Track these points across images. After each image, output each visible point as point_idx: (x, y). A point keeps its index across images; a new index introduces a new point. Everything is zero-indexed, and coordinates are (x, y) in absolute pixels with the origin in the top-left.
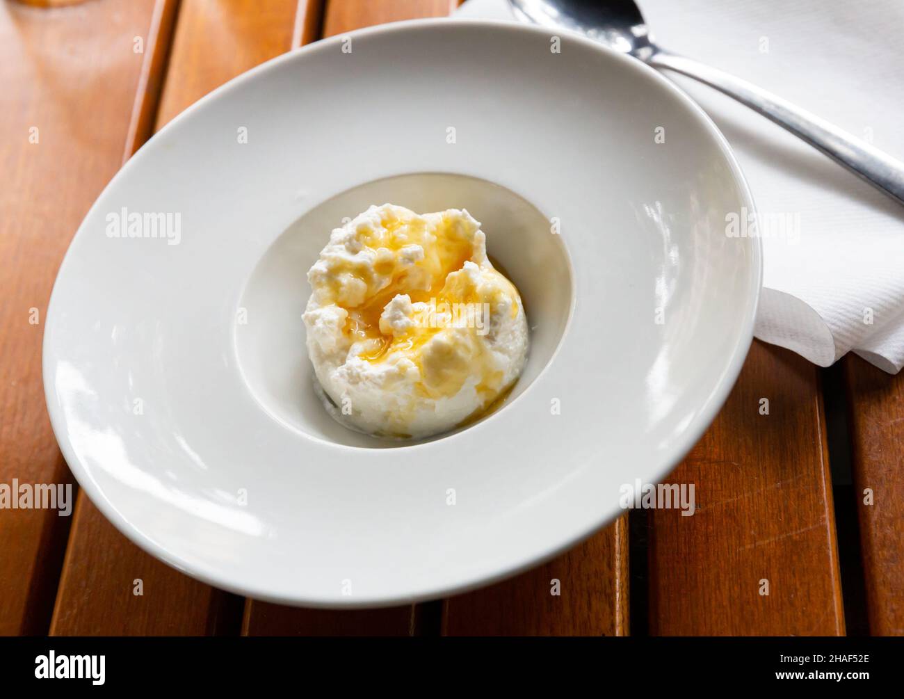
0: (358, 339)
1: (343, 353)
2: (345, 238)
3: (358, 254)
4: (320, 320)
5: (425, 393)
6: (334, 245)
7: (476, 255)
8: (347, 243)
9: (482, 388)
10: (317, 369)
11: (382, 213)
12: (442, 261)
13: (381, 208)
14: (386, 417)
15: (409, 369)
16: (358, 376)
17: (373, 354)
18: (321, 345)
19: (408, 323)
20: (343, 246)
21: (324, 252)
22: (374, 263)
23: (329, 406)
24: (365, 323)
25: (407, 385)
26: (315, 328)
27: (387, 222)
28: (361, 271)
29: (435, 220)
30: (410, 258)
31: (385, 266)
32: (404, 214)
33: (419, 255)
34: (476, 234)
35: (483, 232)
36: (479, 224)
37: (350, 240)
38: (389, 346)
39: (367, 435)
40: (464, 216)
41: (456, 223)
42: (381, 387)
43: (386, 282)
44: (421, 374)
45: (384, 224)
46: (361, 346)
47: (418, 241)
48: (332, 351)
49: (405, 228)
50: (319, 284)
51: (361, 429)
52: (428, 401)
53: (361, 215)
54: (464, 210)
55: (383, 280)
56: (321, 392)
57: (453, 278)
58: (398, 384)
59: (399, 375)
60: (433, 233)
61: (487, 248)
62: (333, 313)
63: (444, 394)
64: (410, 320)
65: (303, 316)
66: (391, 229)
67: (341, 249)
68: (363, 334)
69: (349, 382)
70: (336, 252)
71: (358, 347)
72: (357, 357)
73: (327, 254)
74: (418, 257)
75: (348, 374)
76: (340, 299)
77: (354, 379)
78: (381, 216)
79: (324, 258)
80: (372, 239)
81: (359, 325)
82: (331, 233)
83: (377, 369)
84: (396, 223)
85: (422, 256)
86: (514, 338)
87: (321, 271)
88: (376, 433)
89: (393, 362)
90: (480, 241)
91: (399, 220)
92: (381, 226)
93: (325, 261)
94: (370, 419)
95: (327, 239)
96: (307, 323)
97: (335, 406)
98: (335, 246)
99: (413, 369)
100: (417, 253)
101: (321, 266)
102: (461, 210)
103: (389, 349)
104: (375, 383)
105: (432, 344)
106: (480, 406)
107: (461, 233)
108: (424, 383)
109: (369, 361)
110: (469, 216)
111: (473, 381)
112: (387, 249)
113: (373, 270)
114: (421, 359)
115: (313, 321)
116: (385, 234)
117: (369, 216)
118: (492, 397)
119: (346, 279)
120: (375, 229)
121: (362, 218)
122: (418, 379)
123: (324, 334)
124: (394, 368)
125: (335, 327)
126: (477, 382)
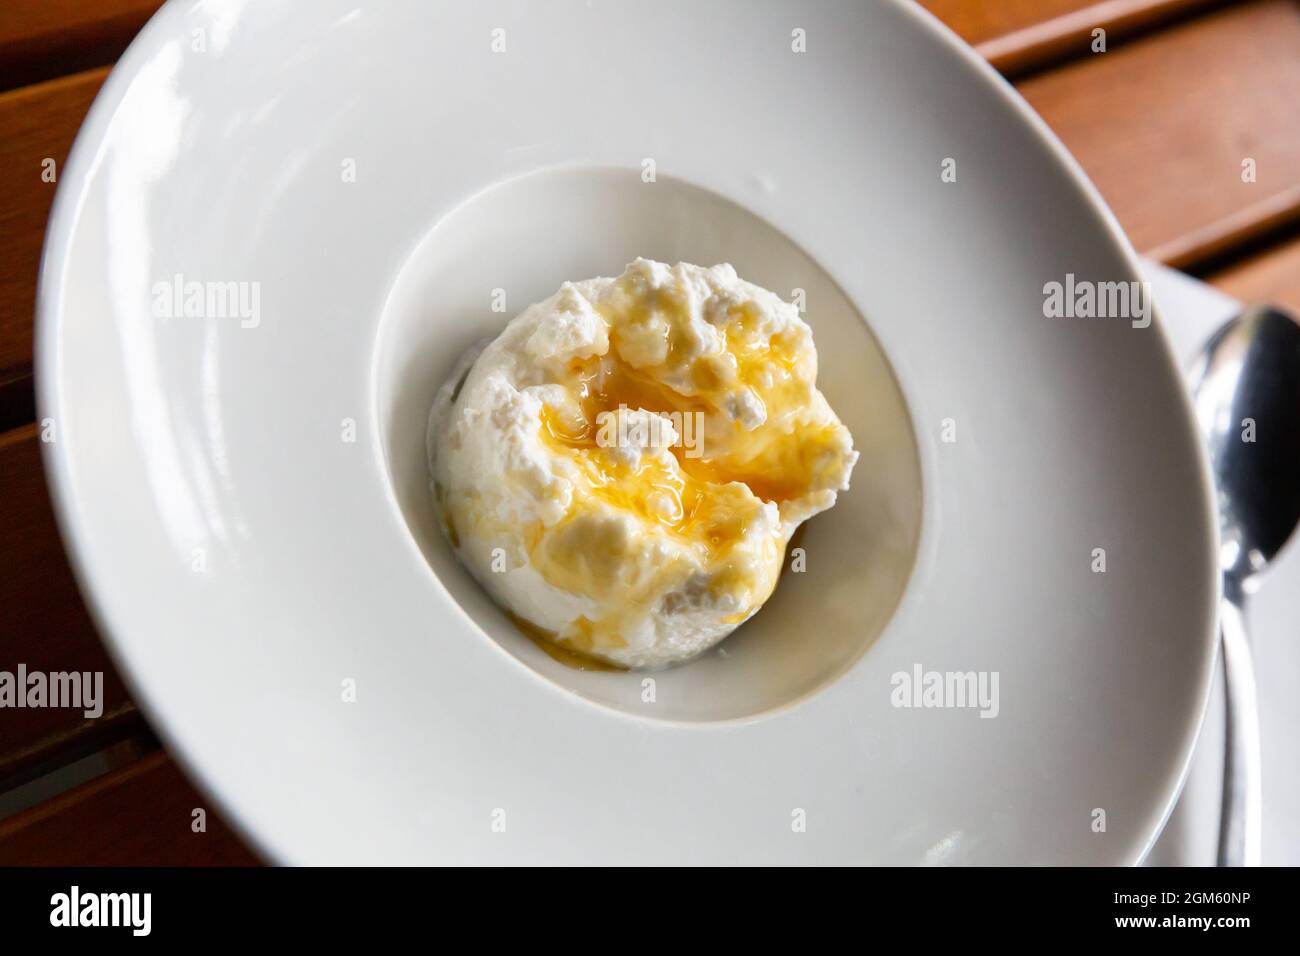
0: (573, 389)
1: (539, 375)
2: (724, 291)
3: (708, 325)
4: (573, 318)
5: (533, 543)
6: (705, 277)
7: (794, 506)
8: (716, 298)
9: (584, 624)
10: (496, 346)
11: (792, 329)
12: (759, 459)
13: (798, 321)
14: (471, 493)
15: (557, 501)
16: (510, 423)
17: (558, 427)
18: (536, 334)
19: (632, 460)
20: (709, 293)
21: (686, 268)
22: (704, 356)
23: (450, 389)
24: (605, 387)
25: (531, 508)
26: (555, 315)
27: (781, 343)
28: (682, 343)
29: (821, 414)
30: (739, 410)
31: (708, 376)
32: (807, 362)
33: (752, 422)
34: (829, 491)
35: (836, 501)
36: (846, 486)
37: (724, 300)
38: (580, 447)
39: (429, 474)
40: (848, 458)
41: (830, 451)
42: (508, 468)
43: (685, 389)
44: (560, 523)
45: (775, 339)
46: (563, 400)
47: (774, 409)
48: (535, 355)
49: (785, 376)
50: (630, 286)
51: (435, 458)
52: (522, 550)
53: (773, 296)
54: (857, 454)
55: (684, 383)
56: (466, 364)
57: (738, 494)
58: (527, 495)
59: (540, 490)
60: (797, 424)
61: (813, 518)
62: (592, 329)
63: (545, 573)
64: (638, 460)
65: (568, 284)
66: (773, 355)
67: (703, 293)
68: (585, 393)
69: (494, 412)
70: (694, 288)
71: (558, 396)
72: (541, 403)
73: (683, 274)
74: (747, 421)
75: (506, 405)
76: (621, 331)
77: (503, 419)
78: (785, 330)
79: (676, 273)
80: (743, 335)
81: (596, 378)
82: (722, 263)
83: (535, 448)
84: (786, 359)
85: (753, 426)
86: (689, 636)
87: (653, 279)
88: (438, 487)
89: (557, 470)
90: (819, 503)
91: (794, 360)
92: (770, 335)
93: (672, 277)
94: (457, 468)
95: (707, 261)
96: (559, 296)
97: (454, 398)
98: (703, 282)
99: (561, 508)
100: (753, 416)
101: (660, 274)
102: (854, 448)
103: (576, 451)
104: (509, 457)
105: (614, 518)
106: (556, 635)
107: (819, 465)
108: (547, 536)
109: (544, 427)
110: (850, 466)
111: (588, 608)
112: (735, 365)
113: (693, 359)
114: (582, 512)
115: (566, 306)
116: (761, 349)
117: (776, 312)
118: (580, 646)
119: (659, 325)
120: (760, 330)
121: (767, 301)
122: (549, 523)
123: (552, 335)
124: (548, 476)
125: (573, 345)
126: (591, 617)
